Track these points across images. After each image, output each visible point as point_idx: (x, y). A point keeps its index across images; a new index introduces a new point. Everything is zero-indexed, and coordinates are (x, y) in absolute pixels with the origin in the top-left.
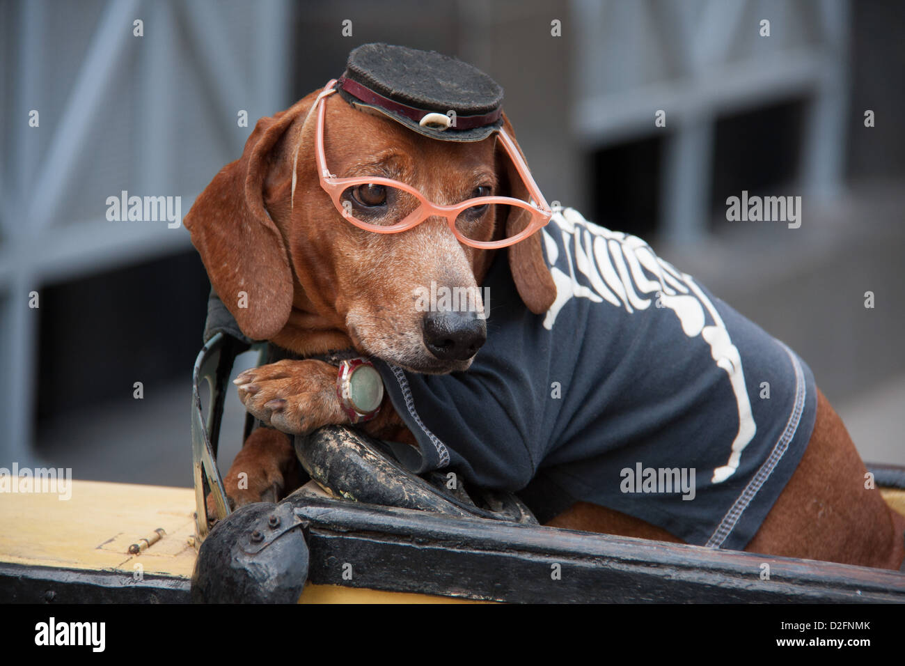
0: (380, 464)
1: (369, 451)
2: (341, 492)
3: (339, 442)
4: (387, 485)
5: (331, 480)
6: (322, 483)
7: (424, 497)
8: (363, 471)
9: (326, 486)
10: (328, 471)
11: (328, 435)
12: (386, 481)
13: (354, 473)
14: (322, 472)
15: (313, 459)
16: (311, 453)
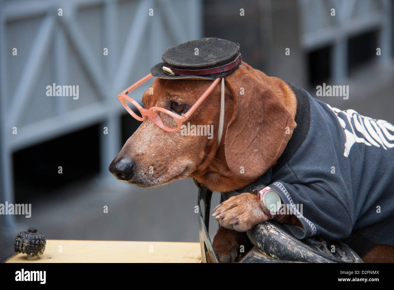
0: (288, 240)
1: (282, 234)
2: (271, 254)
3: (268, 231)
4: (293, 251)
5: (265, 249)
6: (261, 250)
7: (311, 255)
8: (280, 244)
9: (263, 252)
10: (264, 245)
11: (262, 227)
12: (292, 249)
13: (276, 245)
14: (261, 245)
15: (256, 239)
16: (255, 236)
